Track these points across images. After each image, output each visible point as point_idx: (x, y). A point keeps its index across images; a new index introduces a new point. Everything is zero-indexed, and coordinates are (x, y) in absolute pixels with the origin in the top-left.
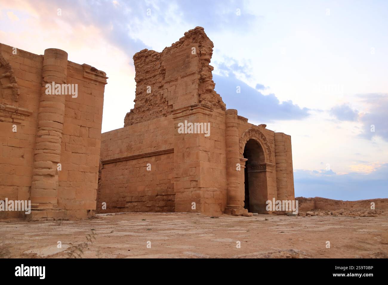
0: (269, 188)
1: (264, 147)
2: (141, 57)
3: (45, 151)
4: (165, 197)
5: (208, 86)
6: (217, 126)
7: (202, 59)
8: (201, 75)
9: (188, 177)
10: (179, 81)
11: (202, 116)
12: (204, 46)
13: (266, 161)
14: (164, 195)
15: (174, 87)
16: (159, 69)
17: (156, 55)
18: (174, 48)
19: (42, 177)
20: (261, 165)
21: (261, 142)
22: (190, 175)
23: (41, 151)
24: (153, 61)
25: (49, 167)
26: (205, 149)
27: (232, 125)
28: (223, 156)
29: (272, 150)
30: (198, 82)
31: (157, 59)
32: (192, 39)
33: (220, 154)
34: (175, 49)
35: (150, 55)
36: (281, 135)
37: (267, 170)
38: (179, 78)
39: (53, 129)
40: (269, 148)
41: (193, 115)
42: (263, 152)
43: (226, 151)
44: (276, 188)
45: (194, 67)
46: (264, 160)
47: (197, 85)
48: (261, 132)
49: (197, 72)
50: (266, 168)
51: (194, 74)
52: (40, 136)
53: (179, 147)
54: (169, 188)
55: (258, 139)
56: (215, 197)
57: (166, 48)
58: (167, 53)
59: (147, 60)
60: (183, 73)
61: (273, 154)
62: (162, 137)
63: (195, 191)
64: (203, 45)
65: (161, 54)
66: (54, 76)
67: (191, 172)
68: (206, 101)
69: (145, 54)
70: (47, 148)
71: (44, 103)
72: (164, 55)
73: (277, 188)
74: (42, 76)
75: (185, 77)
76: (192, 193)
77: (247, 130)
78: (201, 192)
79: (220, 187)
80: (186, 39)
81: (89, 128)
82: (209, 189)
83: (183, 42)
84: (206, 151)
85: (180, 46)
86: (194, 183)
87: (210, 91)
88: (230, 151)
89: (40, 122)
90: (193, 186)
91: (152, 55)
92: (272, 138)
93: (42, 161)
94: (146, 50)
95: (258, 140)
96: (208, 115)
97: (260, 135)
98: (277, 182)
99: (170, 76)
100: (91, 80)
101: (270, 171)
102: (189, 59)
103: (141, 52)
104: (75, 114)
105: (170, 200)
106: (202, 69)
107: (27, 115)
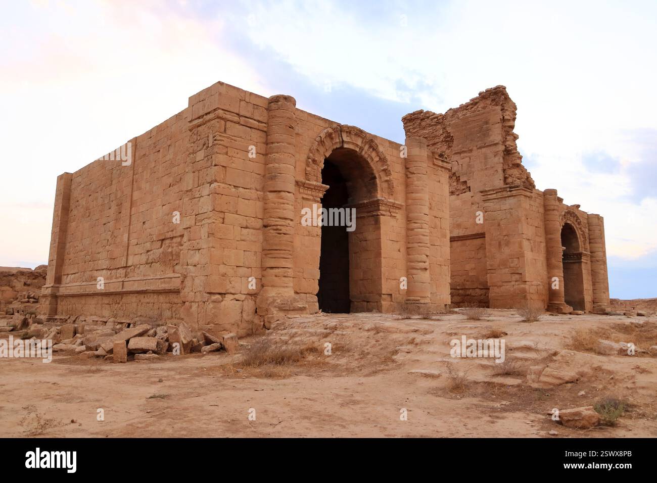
0: (585, 281)
1: (579, 233)
2: (414, 120)
3: (419, 244)
4: (460, 291)
5: (515, 159)
6: (537, 210)
7: (506, 126)
8: (505, 146)
9: (508, 269)
10: (475, 153)
11: (524, 199)
12: (507, 110)
13: (580, 249)
14: (459, 289)
15: (467, 159)
16: (441, 135)
17: (437, 117)
18: (463, 110)
19: (419, 271)
20: (575, 254)
21: (575, 226)
22: (510, 267)
23: (416, 245)
24: (432, 126)
25: (425, 261)
26: (528, 238)
27: (552, 207)
28: (543, 245)
29: (587, 235)
30: (502, 154)
31: (438, 123)
32: (491, 100)
33: (541, 242)
34: (465, 111)
35: (428, 117)
36: (597, 217)
37: (582, 260)
38: (475, 148)
39: (425, 222)
40: (583, 235)
41: (512, 198)
42: (577, 238)
43: (546, 238)
44: (591, 283)
45: (496, 135)
46: (578, 248)
47: (502, 158)
48: (576, 215)
49: (501, 142)
50: (581, 259)
51: (496, 144)
52: (412, 230)
53: (492, 234)
54: (467, 281)
55: (573, 223)
56: (539, 292)
57: (450, 109)
58: (452, 115)
59: (423, 124)
60: (480, 142)
61: (588, 241)
62: (453, 220)
63: (518, 285)
64: (506, 108)
65: (444, 117)
66: (420, 167)
67: (512, 263)
68: (513, 177)
69: (421, 116)
70: (421, 241)
71: (414, 195)
72: (449, 118)
73: (593, 282)
74: (406, 166)
75: (484, 147)
76: (513, 287)
77: (563, 213)
78: (527, 287)
79: (542, 281)
80: (482, 100)
81: (440, 218)
82: (533, 283)
83: (476, 103)
84: (529, 240)
85: (472, 108)
86: (517, 276)
87: (518, 166)
88: (551, 239)
89: (410, 215)
90: (514, 280)
91: (431, 117)
92: (586, 221)
93: (418, 254)
94: (421, 112)
95: (573, 225)
96: (529, 197)
97: (575, 218)
98: (592, 275)
99: (460, 146)
100: (439, 166)
101: (585, 261)
102: (488, 126)
103: (414, 114)
104: (430, 204)
105: (468, 295)
106: (506, 138)
107: (399, 208)
